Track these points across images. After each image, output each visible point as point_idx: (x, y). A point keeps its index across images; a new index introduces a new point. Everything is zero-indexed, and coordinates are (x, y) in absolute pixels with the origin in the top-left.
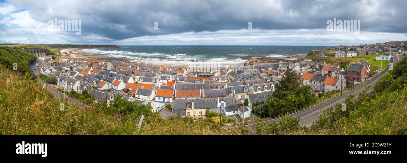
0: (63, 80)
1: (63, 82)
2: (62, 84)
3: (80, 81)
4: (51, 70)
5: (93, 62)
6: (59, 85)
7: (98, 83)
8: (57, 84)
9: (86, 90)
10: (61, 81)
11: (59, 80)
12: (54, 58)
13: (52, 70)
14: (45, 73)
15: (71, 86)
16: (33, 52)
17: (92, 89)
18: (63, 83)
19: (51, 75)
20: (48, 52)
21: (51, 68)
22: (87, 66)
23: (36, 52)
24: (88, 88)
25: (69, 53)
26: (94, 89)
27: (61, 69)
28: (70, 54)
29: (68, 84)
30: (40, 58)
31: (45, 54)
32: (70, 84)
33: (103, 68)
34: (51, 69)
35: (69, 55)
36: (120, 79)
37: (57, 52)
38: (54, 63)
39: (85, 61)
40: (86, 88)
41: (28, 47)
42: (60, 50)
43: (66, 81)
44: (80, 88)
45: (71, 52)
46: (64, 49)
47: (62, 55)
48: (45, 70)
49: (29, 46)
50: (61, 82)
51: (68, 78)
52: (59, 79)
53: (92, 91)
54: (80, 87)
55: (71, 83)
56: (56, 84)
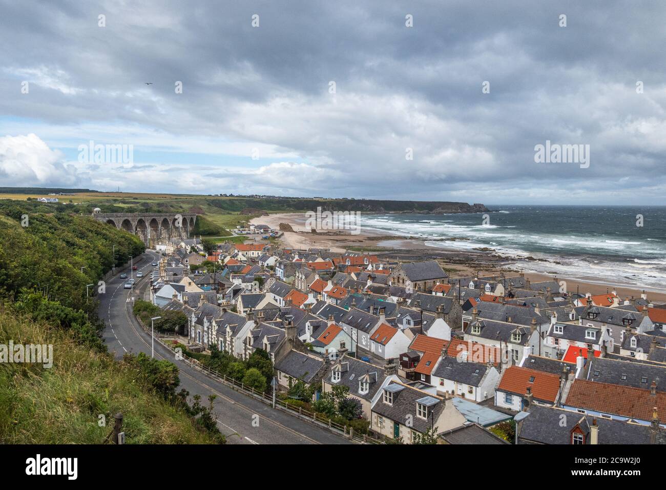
0: (205, 320)
1: (206, 324)
2: (203, 331)
3: (256, 322)
4: (181, 289)
5: (348, 263)
6: (193, 336)
7: (320, 329)
8: (187, 335)
9: (268, 350)
10: (200, 322)
11: (194, 319)
12: (209, 249)
13: (183, 287)
14: (158, 297)
15: (229, 339)
16: (134, 224)
17: (289, 347)
18: (206, 329)
19: (175, 304)
20: (197, 224)
21: (185, 281)
22: (317, 277)
23: (147, 224)
24: (273, 345)
25: (278, 228)
26: (294, 347)
27: (220, 286)
28: (280, 233)
29: (218, 331)
30: (161, 247)
31: (187, 232)
32: (224, 333)
33: (369, 283)
34: (181, 283)
35: (274, 238)
36: (404, 321)
37: (235, 226)
38: (207, 264)
39: (320, 260)
40: (267, 343)
41: (124, 203)
42: (252, 218)
43: (214, 324)
44: (252, 343)
45: (285, 228)
46: (267, 214)
47: (250, 236)
48: (159, 289)
49: (127, 200)
50: (200, 327)
51: (222, 313)
52: (193, 315)
53: (286, 353)
54: (252, 340)
55: (228, 329)
56: (186, 333)
